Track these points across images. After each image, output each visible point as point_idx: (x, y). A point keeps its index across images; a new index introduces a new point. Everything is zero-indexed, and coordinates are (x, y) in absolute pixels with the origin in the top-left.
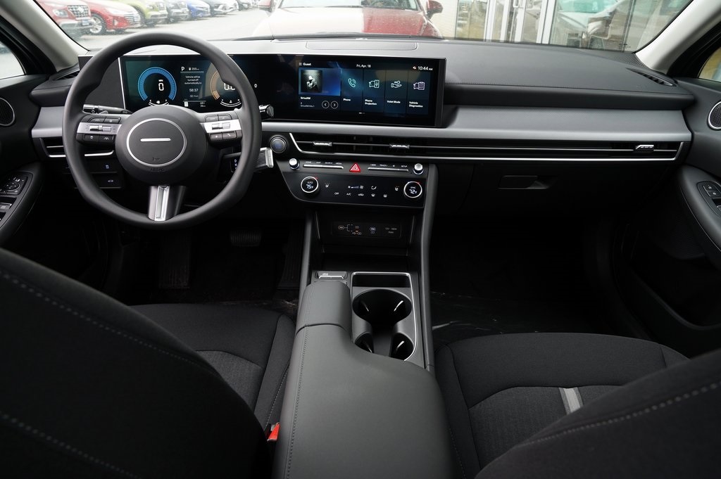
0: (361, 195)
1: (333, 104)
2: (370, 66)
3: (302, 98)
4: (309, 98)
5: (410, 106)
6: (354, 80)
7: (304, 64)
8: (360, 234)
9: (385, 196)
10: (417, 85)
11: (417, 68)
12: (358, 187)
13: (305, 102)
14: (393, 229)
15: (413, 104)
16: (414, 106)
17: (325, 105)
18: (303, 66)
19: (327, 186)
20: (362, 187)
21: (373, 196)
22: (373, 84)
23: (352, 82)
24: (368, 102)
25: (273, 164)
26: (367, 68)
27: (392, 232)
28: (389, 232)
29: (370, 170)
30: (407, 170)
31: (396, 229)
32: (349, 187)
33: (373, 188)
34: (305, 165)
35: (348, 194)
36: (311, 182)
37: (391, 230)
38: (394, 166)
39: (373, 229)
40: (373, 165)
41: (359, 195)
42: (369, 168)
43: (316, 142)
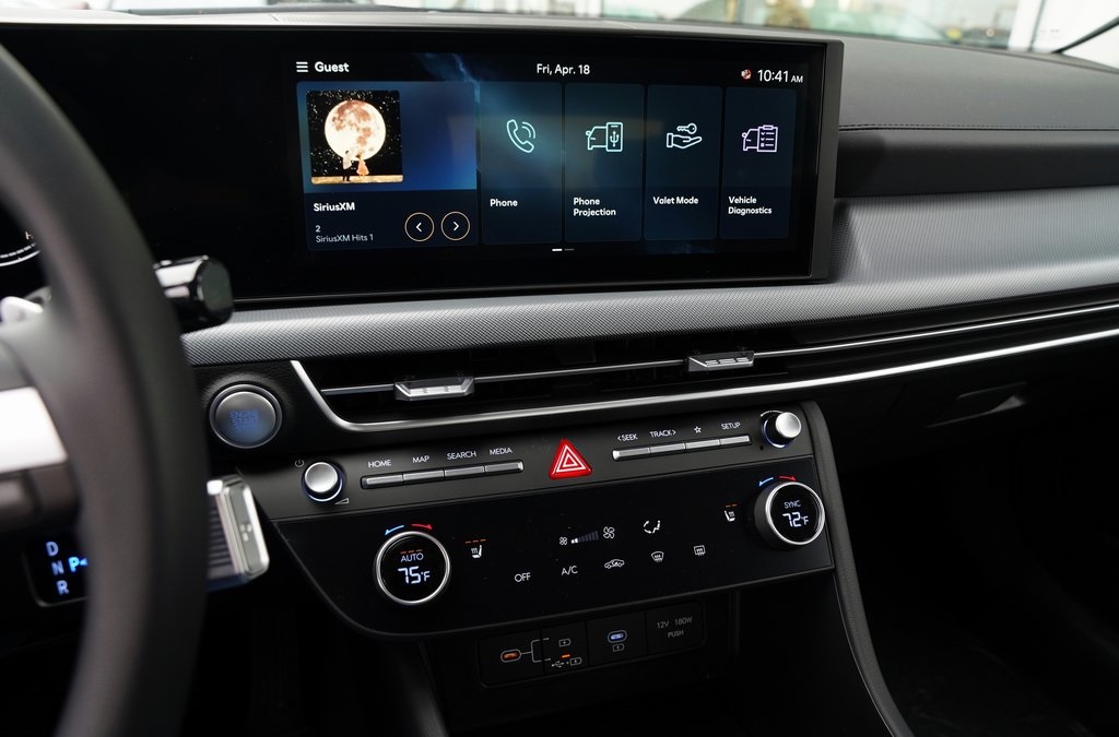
0: (616, 563)
1: (449, 226)
2: (586, 70)
3: (318, 207)
4: (352, 207)
5: (732, 211)
6: (528, 126)
7: (320, 67)
8: (577, 661)
9: (700, 551)
10: (753, 136)
11: (755, 76)
12: (593, 536)
13: (334, 222)
14: (681, 621)
15: (741, 206)
16: (743, 212)
17: (417, 229)
18: (312, 75)
19: (478, 554)
20: (609, 533)
21: (658, 558)
22: (600, 136)
23: (523, 134)
24: (587, 208)
25: (265, 559)
26: (576, 77)
27: (679, 633)
28: (670, 634)
29: (620, 459)
30: (746, 439)
31: (689, 620)
32: (563, 541)
33: (650, 527)
34: (369, 481)
35: (564, 571)
36: (418, 556)
37: (673, 627)
38: (698, 430)
39: (619, 636)
40: (626, 438)
41: (607, 566)
42: (616, 454)
43: (410, 387)
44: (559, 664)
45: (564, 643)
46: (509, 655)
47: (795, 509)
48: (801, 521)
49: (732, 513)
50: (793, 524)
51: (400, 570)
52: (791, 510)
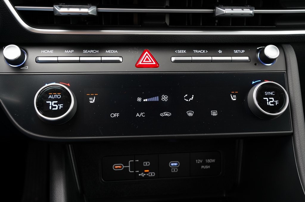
0: (167, 114)
8: (152, 174)
9: (214, 114)
12: (156, 99)
14: (209, 161)
19: (92, 101)
20: (165, 98)
21: (190, 114)
27: (207, 167)
28: (202, 167)
29: (176, 61)
30: (247, 58)
31: (213, 161)
32: (139, 99)
33: (188, 98)
34: (40, 59)
35: (138, 115)
36: (58, 96)
37: (205, 164)
38: (220, 52)
39: (176, 164)
40: (180, 52)
41: (162, 115)
42: (173, 59)
43: (61, 7)
44: (143, 175)
45: (146, 164)
46: (117, 167)
47: (271, 96)
48: (274, 103)
49: (235, 96)
50: (269, 103)
51: (47, 102)
52: (268, 96)
